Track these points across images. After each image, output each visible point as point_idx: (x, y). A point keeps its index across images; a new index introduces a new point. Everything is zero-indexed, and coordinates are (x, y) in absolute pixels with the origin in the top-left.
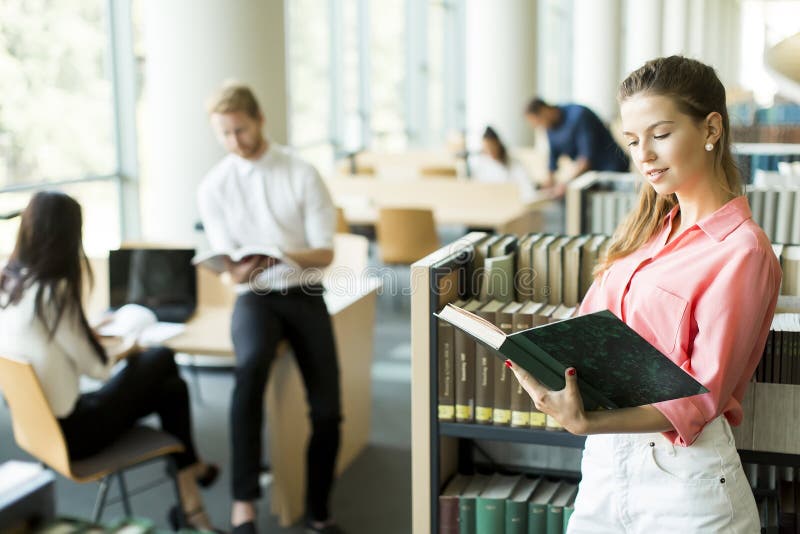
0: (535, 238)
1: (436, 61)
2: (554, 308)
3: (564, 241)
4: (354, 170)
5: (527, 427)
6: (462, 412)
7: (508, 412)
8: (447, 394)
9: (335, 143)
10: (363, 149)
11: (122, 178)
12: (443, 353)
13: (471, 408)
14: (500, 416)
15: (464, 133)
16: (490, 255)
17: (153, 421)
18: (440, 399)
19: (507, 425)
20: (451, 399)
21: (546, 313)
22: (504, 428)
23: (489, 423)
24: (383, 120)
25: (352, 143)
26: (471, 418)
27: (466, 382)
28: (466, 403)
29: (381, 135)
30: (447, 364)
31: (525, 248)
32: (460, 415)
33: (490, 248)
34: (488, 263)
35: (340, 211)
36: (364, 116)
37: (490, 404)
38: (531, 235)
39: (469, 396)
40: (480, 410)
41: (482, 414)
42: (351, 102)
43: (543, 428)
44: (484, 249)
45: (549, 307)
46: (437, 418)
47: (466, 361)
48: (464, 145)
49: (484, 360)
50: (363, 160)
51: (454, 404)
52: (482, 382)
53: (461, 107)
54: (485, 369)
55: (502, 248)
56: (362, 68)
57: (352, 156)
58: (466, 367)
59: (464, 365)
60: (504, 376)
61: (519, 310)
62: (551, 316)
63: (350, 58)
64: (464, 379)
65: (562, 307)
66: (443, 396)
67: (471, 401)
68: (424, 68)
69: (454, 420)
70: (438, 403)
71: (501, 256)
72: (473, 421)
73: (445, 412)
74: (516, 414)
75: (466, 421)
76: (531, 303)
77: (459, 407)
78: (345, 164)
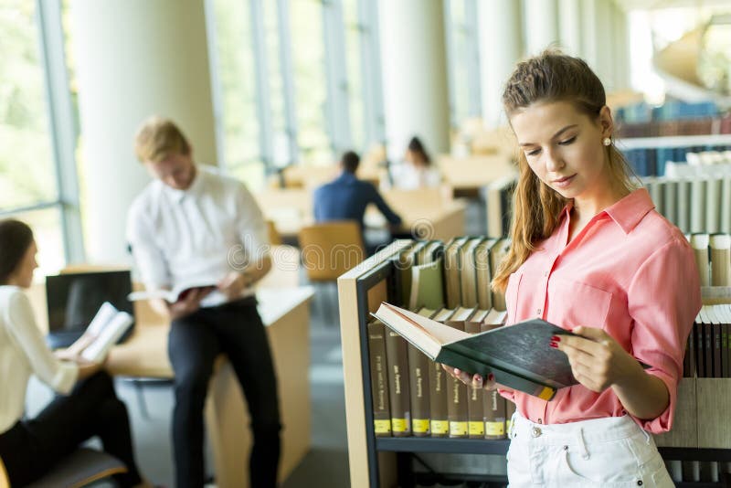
0: (461, 242)
1: (354, 79)
2: (486, 312)
3: (490, 244)
4: (283, 184)
5: (466, 437)
6: (399, 425)
7: (445, 423)
8: (382, 408)
9: (265, 160)
10: (292, 163)
11: (64, 204)
12: (376, 367)
13: (407, 420)
14: (438, 427)
15: (384, 144)
16: (416, 263)
17: (95, 443)
18: (375, 413)
19: (446, 435)
20: (387, 413)
21: (478, 319)
22: (444, 440)
23: (427, 435)
24: (309, 137)
25: (281, 159)
26: (408, 431)
27: (401, 395)
28: (401, 417)
29: (308, 151)
30: (381, 378)
31: (452, 253)
32: (396, 429)
33: (416, 255)
34: (416, 271)
35: (271, 225)
36: (291, 134)
37: (426, 415)
38: (456, 239)
39: (406, 408)
40: (416, 422)
41: (419, 426)
42: (279, 122)
43: (482, 437)
44: (410, 256)
45: (480, 312)
46: (374, 433)
47: (400, 373)
48: (385, 155)
49: (418, 371)
50: (291, 175)
51: (390, 418)
52: (417, 393)
53: (381, 121)
54: (420, 380)
55: (428, 254)
56: (287, 91)
57: (280, 171)
58: (400, 379)
59: (398, 377)
60: (439, 385)
61: (449, 318)
62: (483, 322)
63: (275, 82)
64: (398, 392)
65: (493, 311)
66: (379, 410)
67: (407, 414)
68: (344, 87)
69: (391, 434)
70: (373, 419)
71: (428, 263)
72: (411, 434)
73: (382, 427)
74: (453, 424)
75: (403, 434)
76: (461, 309)
77: (395, 421)
78: (274, 179)
